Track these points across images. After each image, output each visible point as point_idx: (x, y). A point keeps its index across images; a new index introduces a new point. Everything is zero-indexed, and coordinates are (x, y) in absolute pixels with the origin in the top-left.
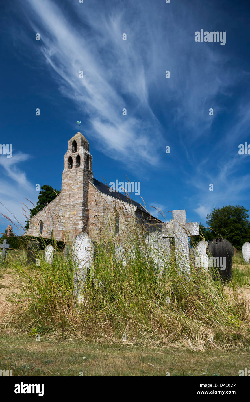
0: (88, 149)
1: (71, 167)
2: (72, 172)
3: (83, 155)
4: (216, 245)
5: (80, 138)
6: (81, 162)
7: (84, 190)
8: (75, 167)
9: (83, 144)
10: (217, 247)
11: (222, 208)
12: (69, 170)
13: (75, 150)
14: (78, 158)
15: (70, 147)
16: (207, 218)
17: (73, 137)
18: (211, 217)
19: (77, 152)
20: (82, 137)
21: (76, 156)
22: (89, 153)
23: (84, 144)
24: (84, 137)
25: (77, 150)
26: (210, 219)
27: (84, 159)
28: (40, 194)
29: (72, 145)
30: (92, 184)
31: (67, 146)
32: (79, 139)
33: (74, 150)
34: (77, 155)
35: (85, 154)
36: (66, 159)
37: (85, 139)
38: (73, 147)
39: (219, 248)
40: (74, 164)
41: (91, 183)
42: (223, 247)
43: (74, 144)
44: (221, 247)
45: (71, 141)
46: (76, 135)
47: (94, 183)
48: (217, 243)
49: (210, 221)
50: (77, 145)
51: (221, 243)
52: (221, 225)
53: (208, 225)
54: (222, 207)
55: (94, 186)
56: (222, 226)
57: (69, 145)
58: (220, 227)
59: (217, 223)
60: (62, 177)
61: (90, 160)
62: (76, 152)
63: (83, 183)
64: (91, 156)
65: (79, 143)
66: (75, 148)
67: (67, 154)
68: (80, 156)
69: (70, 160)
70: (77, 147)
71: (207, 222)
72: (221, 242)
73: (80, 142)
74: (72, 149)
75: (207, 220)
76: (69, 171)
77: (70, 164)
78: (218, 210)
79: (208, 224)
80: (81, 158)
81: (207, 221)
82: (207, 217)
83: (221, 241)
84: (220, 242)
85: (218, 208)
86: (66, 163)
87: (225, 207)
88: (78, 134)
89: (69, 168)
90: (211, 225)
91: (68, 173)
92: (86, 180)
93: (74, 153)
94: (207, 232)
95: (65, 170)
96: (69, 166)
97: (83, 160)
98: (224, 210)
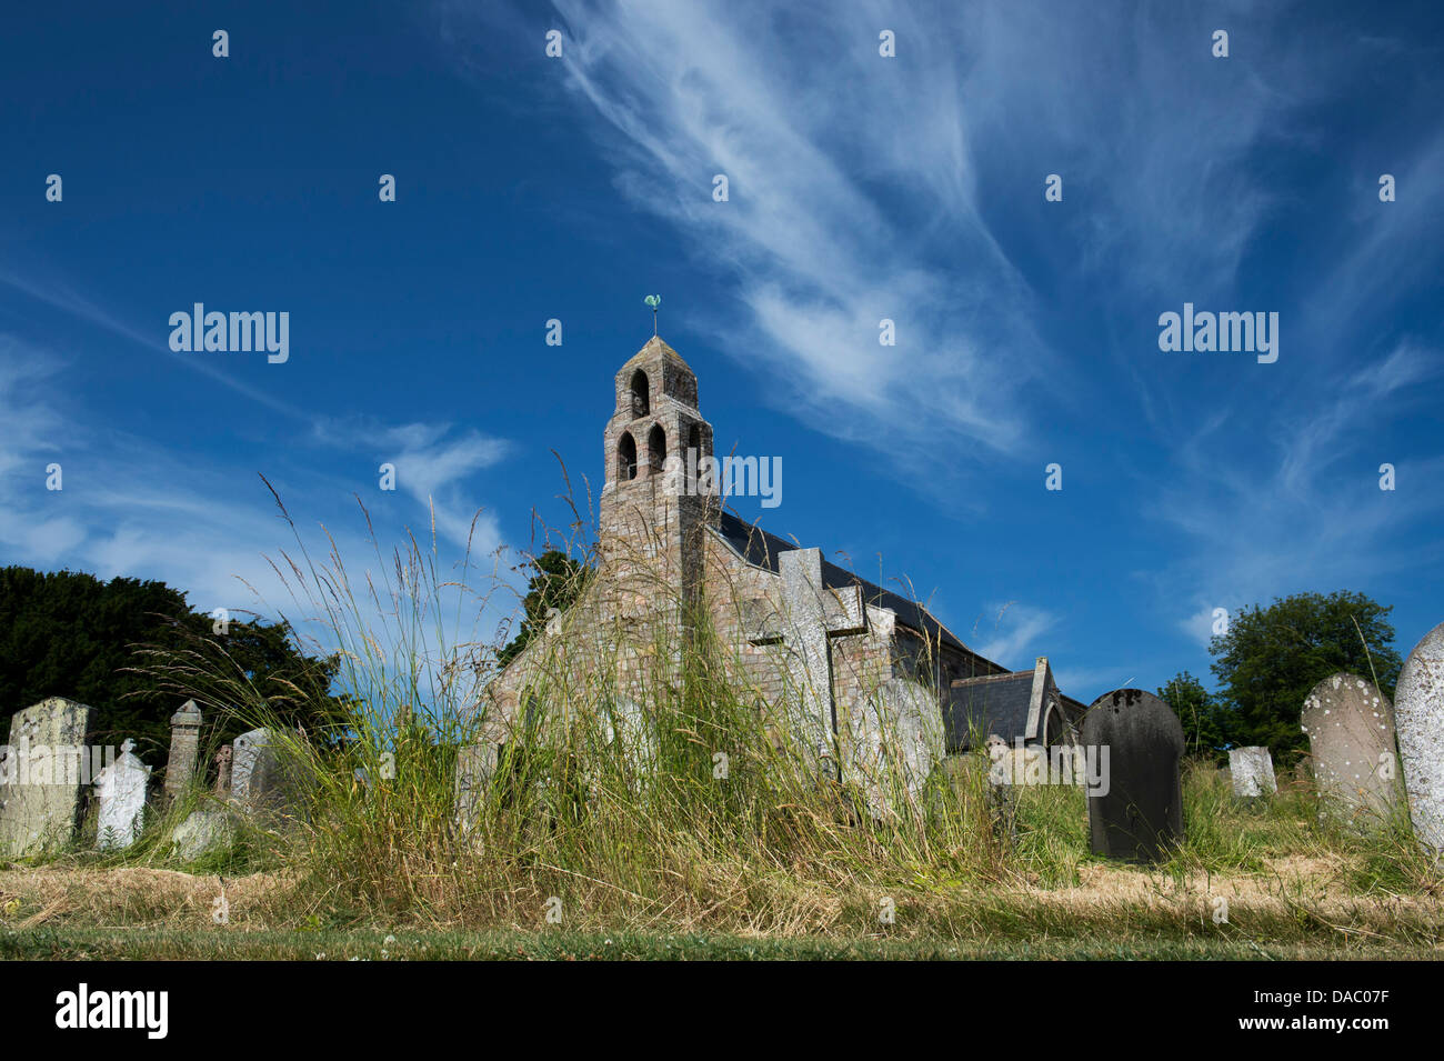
0: (695, 399)
1: (633, 474)
2: (635, 494)
3: (675, 424)
4: (1114, 716)
5: (659, 358)
6: (668, 449)
7: (683, 560)
8: (647, 471)
9: (673, 380)
10: (1116, 725)
11: (1273, 607)
12: (622, 484)
13: (642, 409)
14: (657, 436)
15: (625, 396)
16: (1214, 653)
17: (635, 358)
18: (1230, 648)
19: (652, 415)
20: (667, 356)
21: (647, 428)
22: (697, 416)
23: (678, 384)
24: (674, 354)
25: (652, 407)
26: (1224, 655)
27: (681, 437)
28: (531, 587)
29: (632, 388)
30: (715, 532)
31: (615, 393)
32: (655, 362)
33: (641, 406)
34: (652, 424)
35: (683, 419)
36: (612, 443)
37: (678, 362)
38: (634, 396)
39: (1126, 727)
40: (643, 460)
41: (709, 528)
42: (1140, 722)
43: (640, 383)
44: (1133, 725)
45: (627, 374)
46: (645, 350)
47: (723, 531)
48: (1117, 711)
49: (1226, 661)
50: (651, 385)
51: (1133, 708)
52: (1274, 678)
53: (1218, 682)
54: (1274, 603)
55: (724, 541)
56: (1281, 681)
57: (618, 390)
58: (1271, 685)
59: (1257, 668)
60: (599, 512)
61: (702, 439)
62: (647, 413)
63: (681, 534)
64: (705, 426)
65: (656, 382)
66: (643, 400)
67: (613, 423)
68: (665, 429)
69: (627, 445)
70: (651, 393)
71: (1213, 667)
72: (1132, 704)
73: (661, 373)
74: (634, 405)
75: (1214, 660)
76: (626, 491)
77: (628, 464)
78: (1258, 614)
79: (1217, 676)
80: (667, 435)
81: (1215, 663)
82: (1212, 646)
83: (1133, 700)
84: (1130, 703)
85: (1257, 609)
86: (611, 460)
87: (1284, 601)
88: (654, 345)
89: (622, 476)
90: (1232, 680)
91: (623, 496)
92: (689, 521)
93: (642, 420)
94: (1217, 708)
95: (610, 485)
96: (623, 471)
97: (677, 443)
98: (1284, 612)
